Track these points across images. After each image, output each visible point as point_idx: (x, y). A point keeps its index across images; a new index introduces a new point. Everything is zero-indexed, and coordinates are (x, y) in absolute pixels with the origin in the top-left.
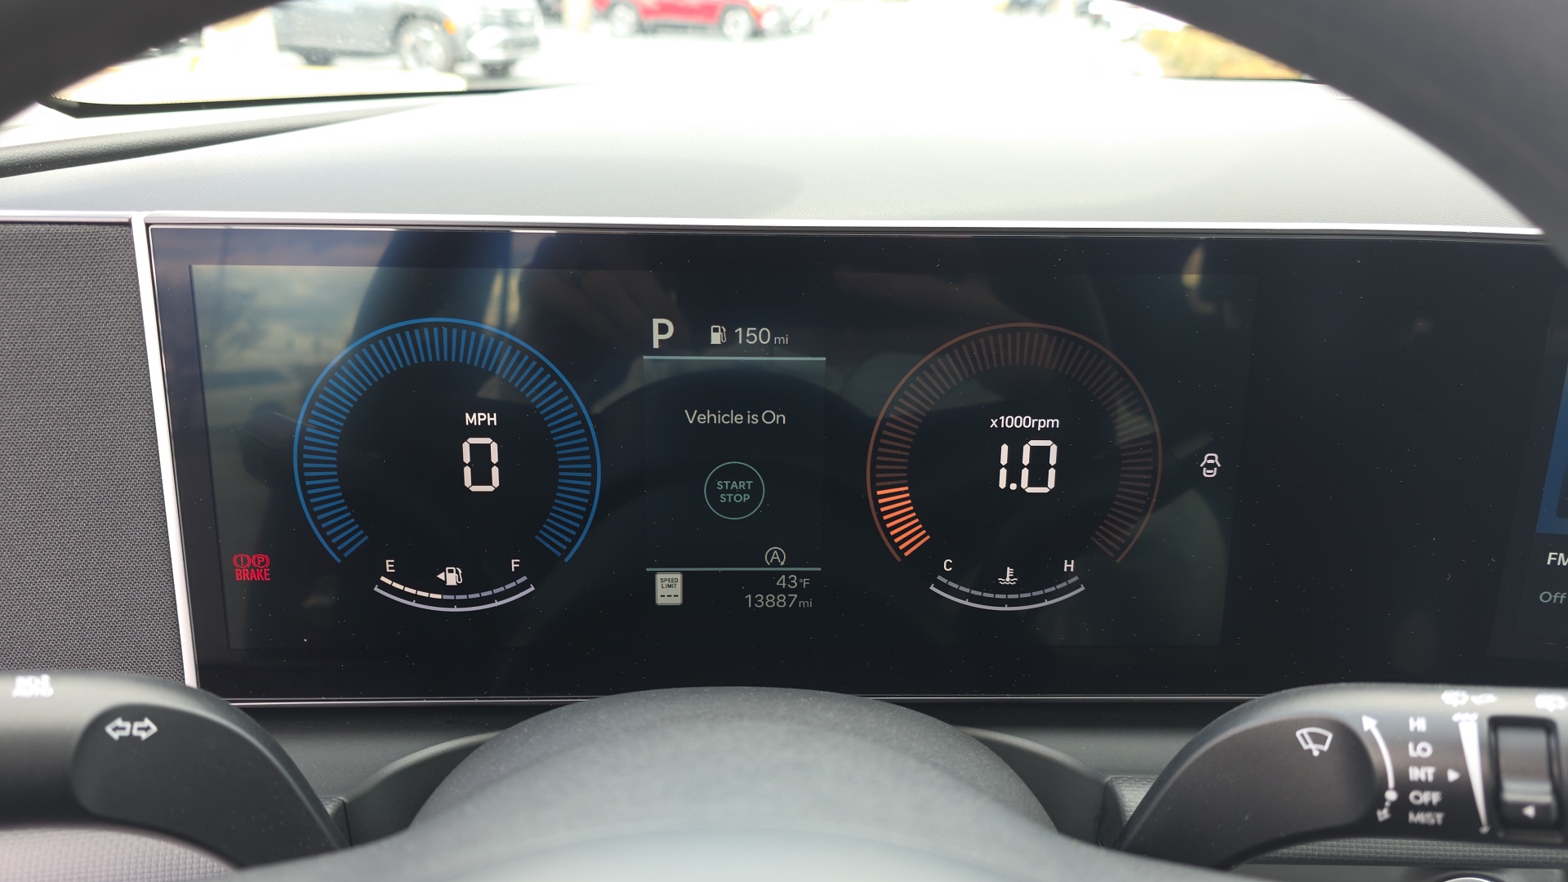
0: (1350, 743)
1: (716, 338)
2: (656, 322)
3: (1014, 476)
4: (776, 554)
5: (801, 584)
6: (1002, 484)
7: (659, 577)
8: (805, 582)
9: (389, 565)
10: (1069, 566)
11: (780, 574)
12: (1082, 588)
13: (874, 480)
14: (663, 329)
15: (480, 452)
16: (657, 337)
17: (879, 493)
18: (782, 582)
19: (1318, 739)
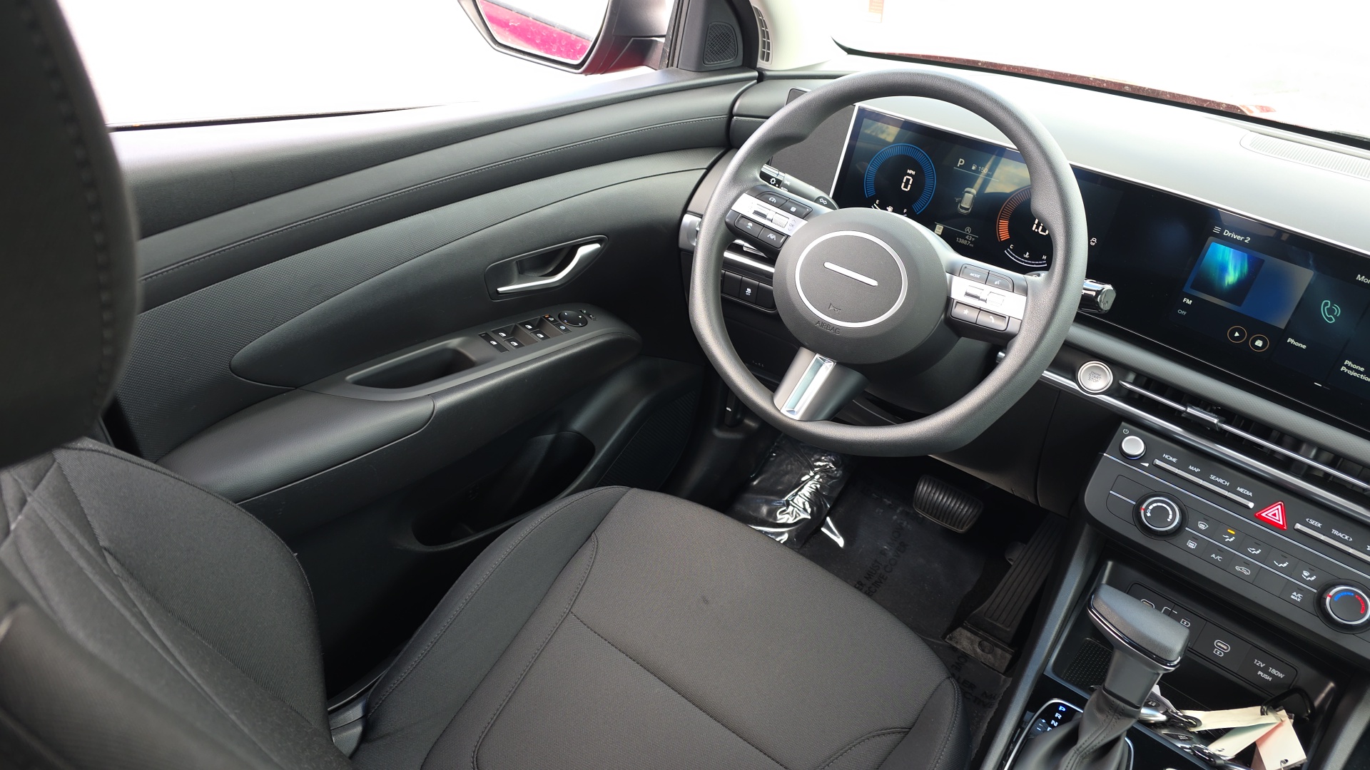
1: (973, 168)
2: (961, 160)
3: (1037, 228)
4: (968, 229)
6: (1034, 229)
7: (938, 226)
8: (973, 239)
9: (877, 202)
10: (1044, 257)
11: (967, 235)
13: (1000, 217)
14: (961, 162)
15: (908, 180)
16: (959, 163)
17: (1001, 221)
18: (967, 237)
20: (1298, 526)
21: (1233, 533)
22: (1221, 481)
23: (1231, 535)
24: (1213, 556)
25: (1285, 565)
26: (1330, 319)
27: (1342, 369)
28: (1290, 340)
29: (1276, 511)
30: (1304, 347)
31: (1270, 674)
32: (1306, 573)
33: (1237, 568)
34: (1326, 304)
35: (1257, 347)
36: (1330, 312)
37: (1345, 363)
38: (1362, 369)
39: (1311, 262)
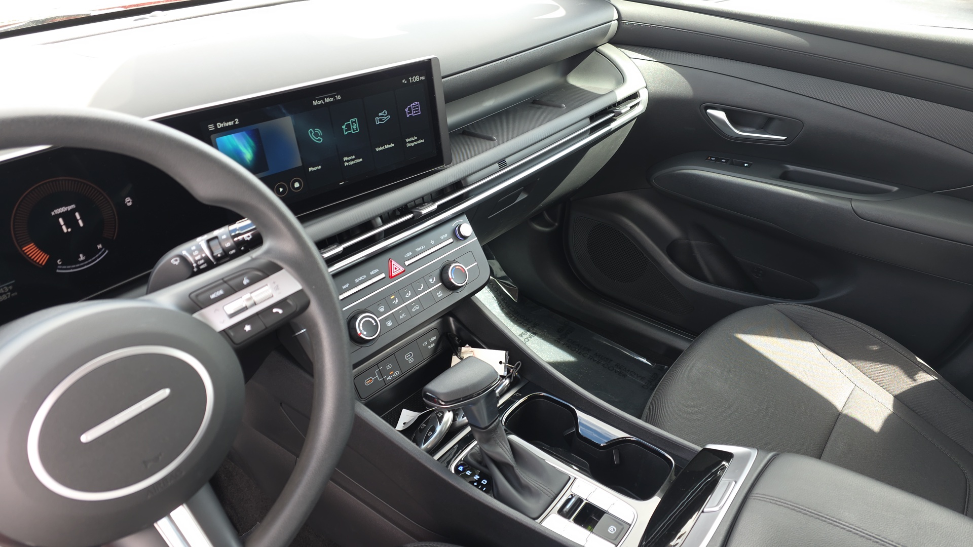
0: (183, 259)
3: (69, 227)
5: (9, 289)
6: (66, 231)
10: (100, 246)
12: (107, 252)
13: (20, 246)
17: (24, 249)
19: (176, 260)
20: (407, 263)
21: (394, 297)
22: (361, 278)
23: (394, 299)
24: (401, 317)
25: (422, 286)
26: (319, 140)
27: (345, 165)
28: (311, 169)
29: (394, 266)
30: (320, 167)
31: (432, 343)
32: (431, 280)
33: (413, 310)
34: (311, 132)
35: (298, 188)
36: (316, 135)
37: (344, 160)
38: (353, 157)
39: (284, 111)
